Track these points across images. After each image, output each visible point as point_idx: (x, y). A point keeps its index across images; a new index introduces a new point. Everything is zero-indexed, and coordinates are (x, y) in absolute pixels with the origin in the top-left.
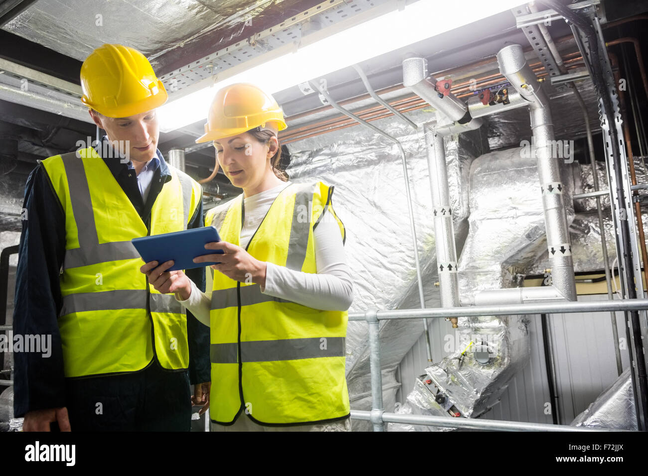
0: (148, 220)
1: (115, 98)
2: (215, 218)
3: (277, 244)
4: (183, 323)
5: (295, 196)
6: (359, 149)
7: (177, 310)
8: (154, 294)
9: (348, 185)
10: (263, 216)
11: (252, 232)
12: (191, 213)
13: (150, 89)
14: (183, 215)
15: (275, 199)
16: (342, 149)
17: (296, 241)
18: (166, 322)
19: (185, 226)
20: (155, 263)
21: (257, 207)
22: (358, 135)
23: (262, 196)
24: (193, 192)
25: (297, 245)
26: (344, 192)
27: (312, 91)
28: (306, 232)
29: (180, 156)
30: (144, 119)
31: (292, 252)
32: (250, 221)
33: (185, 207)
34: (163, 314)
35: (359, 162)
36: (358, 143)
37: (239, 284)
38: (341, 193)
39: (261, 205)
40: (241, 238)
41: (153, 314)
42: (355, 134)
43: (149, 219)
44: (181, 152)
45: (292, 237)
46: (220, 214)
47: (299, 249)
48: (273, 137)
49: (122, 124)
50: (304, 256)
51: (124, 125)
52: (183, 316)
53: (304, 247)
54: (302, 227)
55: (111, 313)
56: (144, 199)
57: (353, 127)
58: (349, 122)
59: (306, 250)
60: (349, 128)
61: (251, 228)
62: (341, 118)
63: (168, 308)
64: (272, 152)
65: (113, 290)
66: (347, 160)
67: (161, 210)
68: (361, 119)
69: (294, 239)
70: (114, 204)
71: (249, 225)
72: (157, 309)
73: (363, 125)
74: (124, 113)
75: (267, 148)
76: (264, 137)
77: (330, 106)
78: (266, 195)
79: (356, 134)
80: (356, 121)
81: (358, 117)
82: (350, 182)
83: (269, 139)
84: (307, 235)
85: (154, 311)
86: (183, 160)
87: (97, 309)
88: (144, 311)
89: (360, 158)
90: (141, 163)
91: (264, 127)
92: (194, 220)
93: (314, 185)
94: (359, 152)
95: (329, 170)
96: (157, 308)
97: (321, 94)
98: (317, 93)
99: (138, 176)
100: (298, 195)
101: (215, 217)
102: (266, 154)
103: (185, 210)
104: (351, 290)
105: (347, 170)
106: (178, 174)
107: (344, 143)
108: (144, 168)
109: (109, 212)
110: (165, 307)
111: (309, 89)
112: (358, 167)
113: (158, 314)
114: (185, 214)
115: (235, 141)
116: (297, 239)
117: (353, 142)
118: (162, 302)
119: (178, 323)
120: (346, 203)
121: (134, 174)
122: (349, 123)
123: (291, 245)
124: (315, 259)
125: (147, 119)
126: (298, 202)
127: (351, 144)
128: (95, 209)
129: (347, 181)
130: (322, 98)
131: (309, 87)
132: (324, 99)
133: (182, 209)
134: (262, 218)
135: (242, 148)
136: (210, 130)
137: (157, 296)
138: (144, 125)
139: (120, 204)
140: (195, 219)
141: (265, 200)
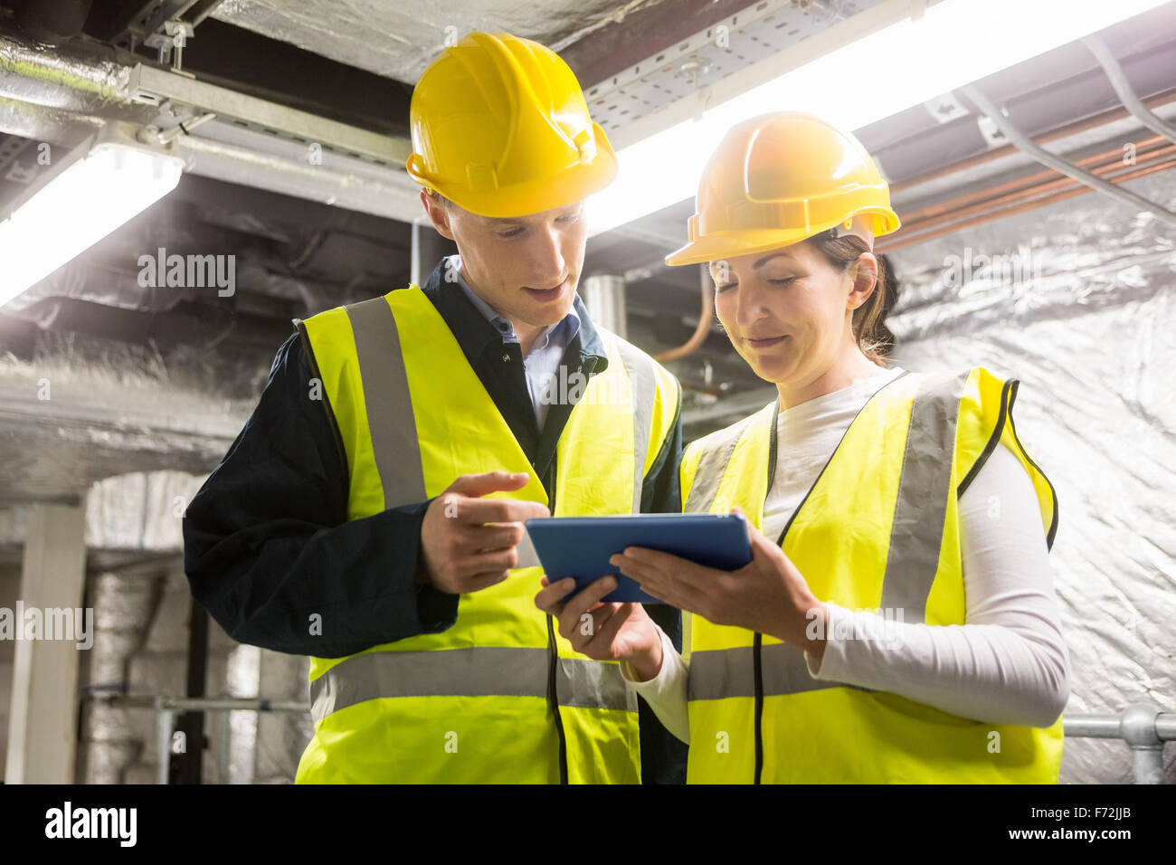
0: (549, 471)
1: (495, 167)
2: (703, 462)
3: (855, 534)
4: (633, 735)
5: (910, 406)
6: (1092, 257)
7: (617, 703)
8: (567, 661)
9: (1063, 358)
10: (823, 458)
11: (794, 501)
12: (653, 451)
13: (578, 146)
14: (632, 457)
15: (856, 414)
16: (1041, 259)
17: (910, 526)
18: (593, 732)
19: (636, 484)
20: (569, 584)
21: (812, 434)
22: (1090, 220)
23: (827, 404)
24: (658, 397)
25: (914, 540)
26: (1051, 379)
27: (960, 112)
28: (938, 504)
29: (615, 292)
30: (557, 220)
31: (898, 556)
32: (791, 471)
33: (637, 436)
34: (587, 711)
35: (1094, 293)
36: (1091, 241)
37: (758, 639)
38: (1041, 380)
39: (821, 429)
40: (764, 516)
41: (563, 710)
42: (1080, 216)
43: (552, 470)
44: (615, 283)
45: (899, 514)
46: (717, 452)
47: (919, 550)
48: (864, 254)
49: (505, 232)
50: (931, 569)
51: (508, 235)
52: (633, 718)
53: (934, 544)
54: (927, 490)
55: (464, 704)
56: (540, 417)
57: (1076, 199)
58: (1062, 186)
59: (938, 554)
60: (1062, 203)
61: (791, 490)
62: (1040, 176)
63: (599, 696)
64: (859, 294)
65: (468, 646)
66: (1058, 290)
67: (580, 444)
68: (1098, 178)
69: (903, 521)
70: (470, 431)
71: (787, 483)
72: (574, 700)
73: (1101, 190)
74: (512, 207)
75: (850, 283)
76: (845, 252)
77: (1008, 148)
78: (836, 403)
79: (1084, 218)
80: (1084, 182)
81: (1088, 171)
82: (1068, 350)
83: (856, 259)
84: (941, 513)
85: (566, 703)
86: (622, 302)
87: (429, 693)
88: (543, 703)
89: (1097, 283)
90: (535, 327)
91: (849, 228)
92: (658, 471)
93: (964, 377)
94: (1093, 267)
95: (1008, 316)
96: (572, 696)
97: (985, 116)
98: (974, 115)
99: (526, 358)
100: (917, 405)
101: (705, 460)
102: (846, 297)
103: (637, 443)
104: (1062, 671)
105: (1057, 317)
106: (620, 350)
107: (1049, 244)
108: (541, 339)
109: (457, 451)
110: (592, 695)
111: (951, 108)
112: (1091, 308)
113: (575, 711)
114: (637, 454)
115: (772, 262)
116: (913, 522)
117: (1074, 240)
118: (585, 681)
119: (620, 735)
120: (1058, 407)
121: (517, 353)
122: (1062, 189)
123: (898, 539)
124: (963, 576)
125: (561, 221)
126: (917, 421)
127: (1070, 244)
128: (424, 444)
129: (1061, 347)
130: (987, 126)
131: (953, 101)
132: (994, 131)
133: (630, 444)
134: (819, 465)
135: (785, 282)
136: (701, 235)
137: (574, 664)
138: (555, 235)
139: (482, 431)
140: (660, 468)
141: (829, 417)
